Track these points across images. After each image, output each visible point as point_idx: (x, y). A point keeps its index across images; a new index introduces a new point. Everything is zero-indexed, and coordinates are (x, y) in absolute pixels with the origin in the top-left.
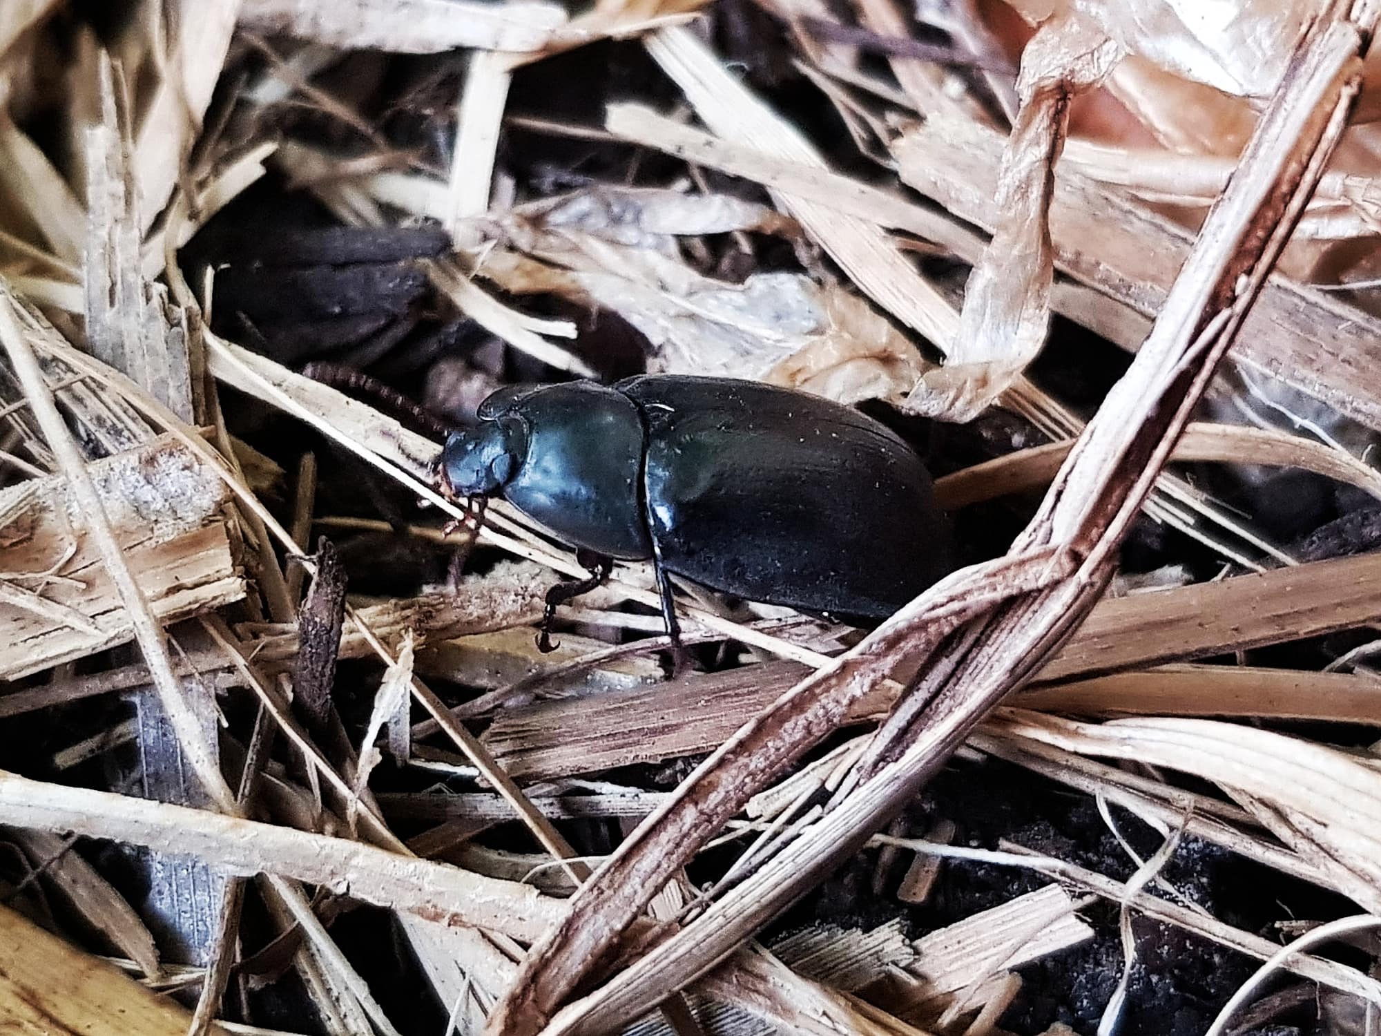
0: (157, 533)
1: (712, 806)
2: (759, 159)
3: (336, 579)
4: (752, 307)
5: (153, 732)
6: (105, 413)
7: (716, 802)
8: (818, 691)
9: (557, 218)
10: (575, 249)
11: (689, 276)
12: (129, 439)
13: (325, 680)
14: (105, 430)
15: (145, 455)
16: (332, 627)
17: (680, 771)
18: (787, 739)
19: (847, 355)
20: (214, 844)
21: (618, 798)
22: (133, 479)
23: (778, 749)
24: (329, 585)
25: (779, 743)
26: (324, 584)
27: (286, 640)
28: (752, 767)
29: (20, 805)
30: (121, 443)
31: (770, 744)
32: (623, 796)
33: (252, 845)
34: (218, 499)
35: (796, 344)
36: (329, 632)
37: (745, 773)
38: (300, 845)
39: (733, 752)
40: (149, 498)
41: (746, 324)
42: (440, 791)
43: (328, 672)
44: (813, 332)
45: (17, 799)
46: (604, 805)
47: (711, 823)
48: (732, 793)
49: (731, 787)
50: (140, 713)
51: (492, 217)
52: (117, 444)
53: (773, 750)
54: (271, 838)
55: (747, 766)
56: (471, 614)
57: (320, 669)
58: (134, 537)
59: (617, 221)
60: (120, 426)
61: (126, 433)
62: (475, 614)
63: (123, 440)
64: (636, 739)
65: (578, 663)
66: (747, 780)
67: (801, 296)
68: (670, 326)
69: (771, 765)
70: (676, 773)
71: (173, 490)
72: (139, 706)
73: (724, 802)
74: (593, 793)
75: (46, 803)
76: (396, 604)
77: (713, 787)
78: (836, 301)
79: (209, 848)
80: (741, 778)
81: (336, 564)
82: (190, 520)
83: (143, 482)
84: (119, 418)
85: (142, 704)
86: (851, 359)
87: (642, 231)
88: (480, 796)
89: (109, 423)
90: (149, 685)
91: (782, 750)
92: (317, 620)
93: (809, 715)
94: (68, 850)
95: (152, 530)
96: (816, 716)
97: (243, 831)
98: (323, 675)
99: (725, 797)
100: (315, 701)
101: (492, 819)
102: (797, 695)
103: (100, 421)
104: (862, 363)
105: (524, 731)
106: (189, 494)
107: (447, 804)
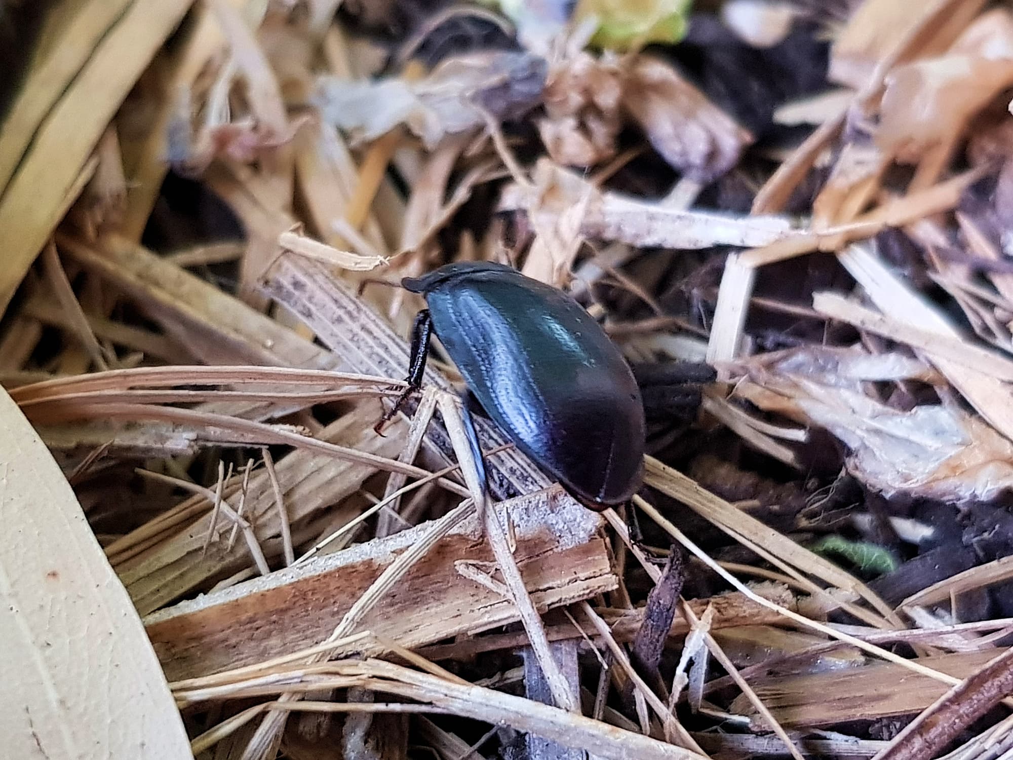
0: (562, 543)
1: (932, 737)
2: (916, 333)
3: (680, 574)
4: (919, 428)
5: (535, 677)
6: (516, 466)
7: (935, 734)
8: (1009, 663)
9: (784, 365)
10: (796, 386)
11: (874, 405)
12: (532, 483)
13: (659, 644)
14: (515, 477)
15: (550, 494)
16: (671, 607)
17: (885, 726)
18: (986, 694)
19: (989, 458)
20: (598, 742)
21: (843, 743)
22: (543, 509)
23: (979, 701)
24: (674, 577)
25: (981, 696)
26: (671, 577)
27: (629, 620)
28: (961, 712)
29: (481, 704)
30: (526, 485)
31: (974, 697)
32: (847, 741)
33: (623, 745)
34: (597, 524)
35: (953, 452)
36: (668, 610)
37: (956, 716)
38: (653, 748)
39: (949, 700)
40: (554, 522)
41: (915, 437)
42: (716, 731)
43: (661, 639)
44: (961, 444)
45: (479, 700)
46: (834, 747)
47: (930, 748)
48: (946, 729)
49: (946, 725)
50: (526, 663)
51: (740, 362)
52: (524, 486)
53: (976, 702)
54: (634, 741)
55: (958, 711)
56: (745, 612)
57: (656, 636)
58: (547, 545)
59: (822, 369)
60: (525, 474)
61: (530, 479)
62: (747, 612)
63: (527, 483)
64: (859, 703)
65: (808, 651)
66: (957, 721)
67: (951, 421)
68: (865, 435)
69: (974, 712)
70: (882, 726)
71: (568, 517)
72: (525, 659)
73: (940, 735)
74: (825, 738)
75: (497, 704)
76: (696, 602)
77: (934, 725)
78: (973, 426)
79: (595, 744)
80: (953, 719)
81: (681, 564)
82: (581, 536)
83: (549, 512)
84: (525, 470)
85: (528, 657)
86: (991, 461)
87: (838, 377)
88: (746, 736)
89: (518, 473)
90: (529, 646)
91: (983, 701)
92: (661, 602)
93: (1002, 678)
94: (473, 752)
95: (558, 542)
96: (1007, 679)
97: (617, 735)
98: (658, 641)
99: (941, 732)
100: (648, 659)
101: (752, 753)
102: (996, 663)
103: (513, 471)
104: (999, 464)
105: (778, 694)
106: (578, 520)
107: (721, 740)
